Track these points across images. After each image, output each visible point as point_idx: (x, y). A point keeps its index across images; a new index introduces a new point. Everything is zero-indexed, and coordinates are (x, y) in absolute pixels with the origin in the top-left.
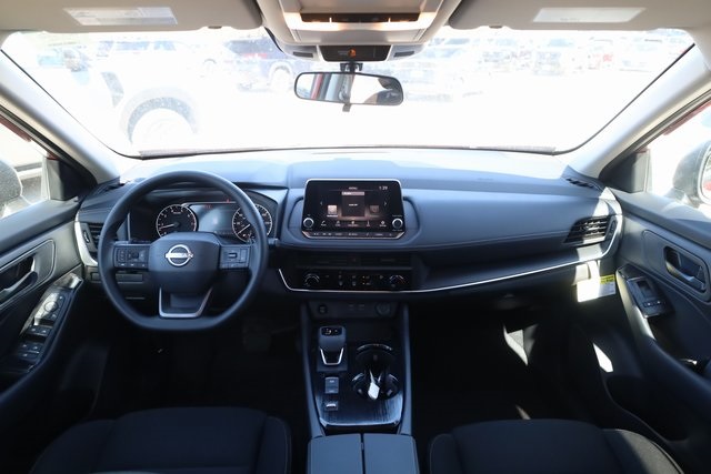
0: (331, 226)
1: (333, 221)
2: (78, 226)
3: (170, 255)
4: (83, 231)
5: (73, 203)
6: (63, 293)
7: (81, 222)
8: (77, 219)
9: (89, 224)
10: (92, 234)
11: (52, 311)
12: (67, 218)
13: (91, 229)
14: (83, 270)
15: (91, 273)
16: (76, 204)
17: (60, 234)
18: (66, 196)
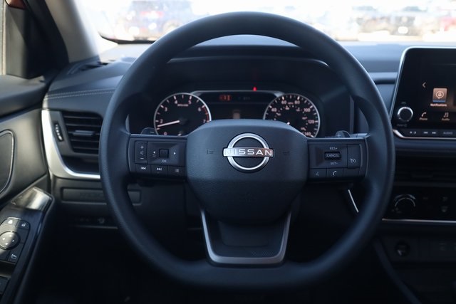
0: (435, 120)
1: (440, 112)
2: (46, 116)
3: (230, 152)
4: (54, 124)
5: (37, 83)
6: (26, 218)
7: (51, 109)
8: (45, 105)
9: (64, 113)
10: (68, 128)
11: (11, 248)
12: (31, 104)
13: (66, 120)
14: (48, 184)
15: (62, 189)
16: (43, 85)
17: (21, 127)
18: (29, 73)
